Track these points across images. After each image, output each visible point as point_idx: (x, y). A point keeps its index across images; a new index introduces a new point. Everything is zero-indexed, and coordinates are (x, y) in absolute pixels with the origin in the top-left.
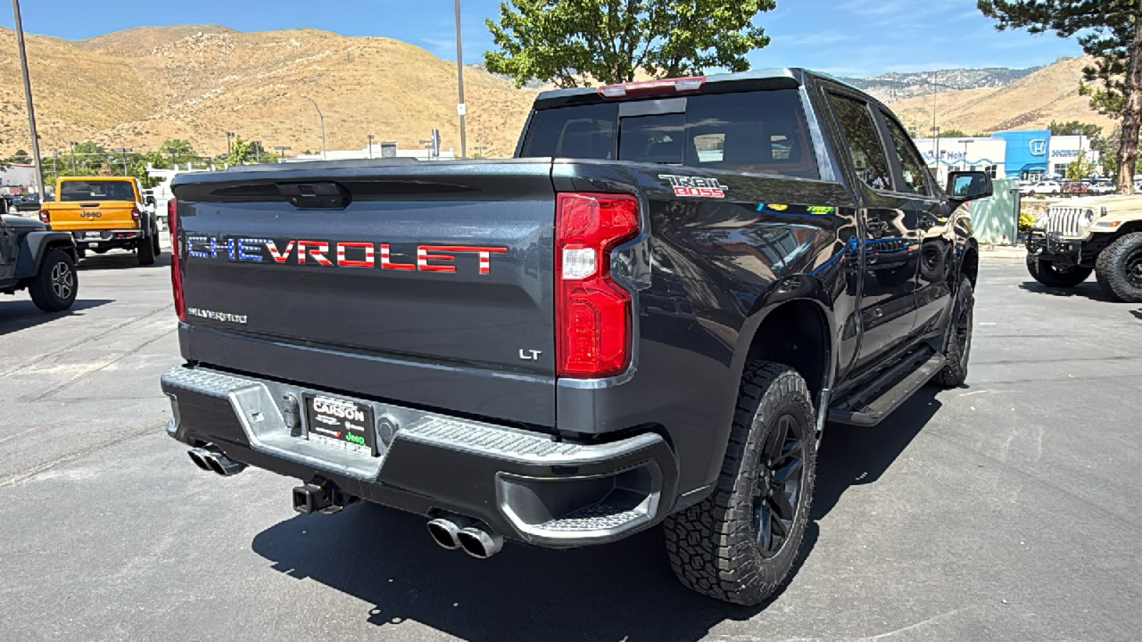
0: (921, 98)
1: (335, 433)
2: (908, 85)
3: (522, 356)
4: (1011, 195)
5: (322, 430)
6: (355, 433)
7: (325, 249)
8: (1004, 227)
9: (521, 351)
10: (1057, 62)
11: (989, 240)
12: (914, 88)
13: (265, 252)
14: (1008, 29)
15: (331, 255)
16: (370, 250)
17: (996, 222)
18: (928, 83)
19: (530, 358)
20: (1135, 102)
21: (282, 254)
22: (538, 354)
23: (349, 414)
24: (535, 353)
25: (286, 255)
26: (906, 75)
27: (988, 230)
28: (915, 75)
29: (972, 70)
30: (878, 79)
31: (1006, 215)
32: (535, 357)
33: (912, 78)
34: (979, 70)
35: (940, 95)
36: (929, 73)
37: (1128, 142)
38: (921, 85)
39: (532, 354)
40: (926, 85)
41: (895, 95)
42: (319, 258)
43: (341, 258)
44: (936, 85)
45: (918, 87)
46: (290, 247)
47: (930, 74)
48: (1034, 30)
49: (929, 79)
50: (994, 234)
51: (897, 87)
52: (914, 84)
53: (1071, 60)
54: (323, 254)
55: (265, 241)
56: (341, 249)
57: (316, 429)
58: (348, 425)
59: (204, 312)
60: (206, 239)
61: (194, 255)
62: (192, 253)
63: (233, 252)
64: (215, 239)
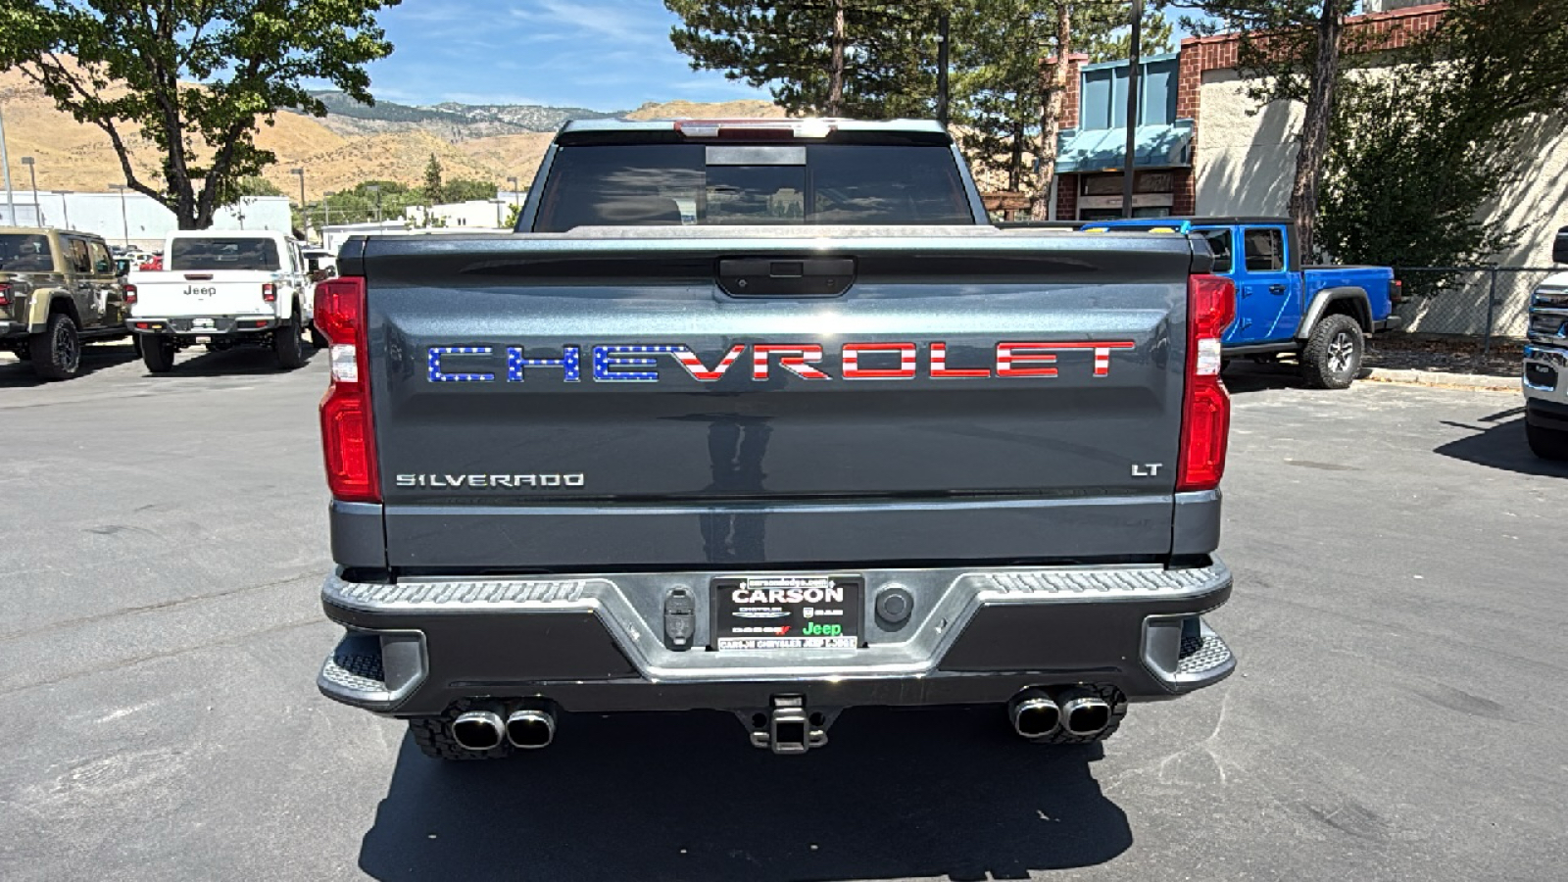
0: (492, 140)
1: (778, 630)
2: (474, 120)
3: (1135, 473)
9: (1135, 468)
10: (643, 108)
12: (483, 126)
13: (671, 365)
14: (703, 70)
16: (909, 354)
18: (500, 120)
19: (1145, 474)
21: (711, 367)
22: (1158, 468)
23: (813, 595)
24: (1154, 467)
25: (722, 371)
26: (471, 108)
28: (482, 107)
29: (551, 108)
30: (434, 109)
32: (1154, 473)
33: (478, 111)
34: (559, 109)
35: (515, 138)
36: (498, 107)
38: (491, 122)
39: (1149, 470)
40: (497, 123)
41: (459, 133)
42: (799, 370)
43: (850, 367)
44: (510, 123)
45: (487, 124)
46: (733, 355)
47: (501, 109)
48: (732, 76)
49: (500, 116)
51: (461, 122)
52: (482, 120)
53: (658, 108)
55: (669, 349)
56: (849, 354)
57: (735, 630)
58: (808, 613)
59: (449, 477)
60: (488, 350)
61: (444, 379)
62: (438, 375)
63: (577, 368)
64: (519, 350)
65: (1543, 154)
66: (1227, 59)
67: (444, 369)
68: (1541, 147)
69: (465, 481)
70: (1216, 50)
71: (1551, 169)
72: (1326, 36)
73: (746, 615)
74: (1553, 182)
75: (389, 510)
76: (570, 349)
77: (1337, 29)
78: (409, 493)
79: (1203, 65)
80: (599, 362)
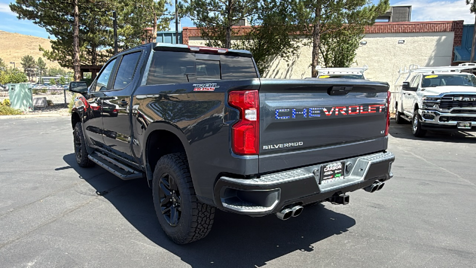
4: (29, 90)
5: (326, 178)
6: (338, 173)
7: (345, 109)
8: (28, 104)
11: (24, 110)
13: (322, 112)
15: (347, 112)
16: (358, 108)
17: (25, 102)
20: (78, 57)
21: (329, 113)
23: (337, 167)
25: (331, 113)
27: (22, 106)
31: (28, 99)
37: (78, 71)
42: (343, 112)
43: (350, 112)
46: (332, 110)
50: (25, 108)
54: (344, 111)
55: (322, 108)
56: (350, 109)
57: (324, 178)
58: (336, 172)
59: (275, 145)
60: (288, 110)
61: (279, 118)
62: (278, 117)
63: (306, 114)
64: (295, 110)
65: (271, 64)
66: (195, 34)
67: (279, 115)
68: (271, 62)
69: (279, 146)
70: (192, 31)
71: (273, 67)
72: (228, 31)
73: (327, 174)
74: (274, 71)
75: (260, 157)
76: (305, 109)
77: (231, 30)
78: (266, 151)
79: (189, 35)
80: (310, 112)
